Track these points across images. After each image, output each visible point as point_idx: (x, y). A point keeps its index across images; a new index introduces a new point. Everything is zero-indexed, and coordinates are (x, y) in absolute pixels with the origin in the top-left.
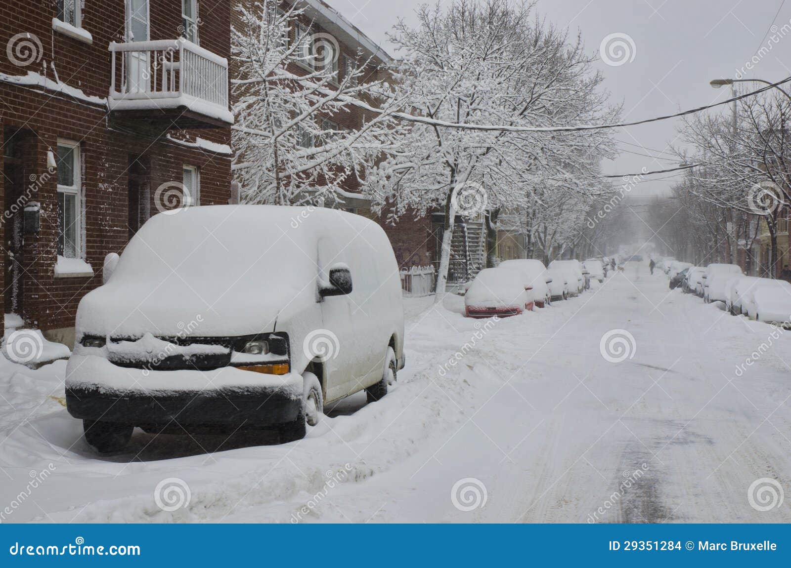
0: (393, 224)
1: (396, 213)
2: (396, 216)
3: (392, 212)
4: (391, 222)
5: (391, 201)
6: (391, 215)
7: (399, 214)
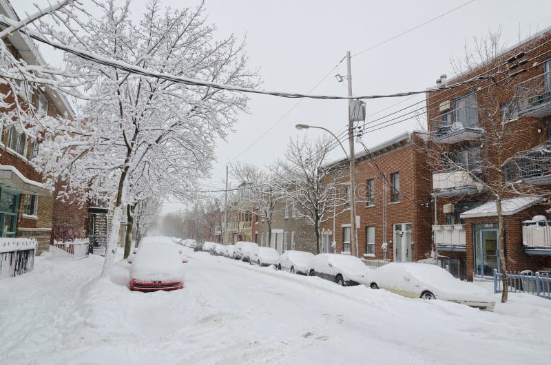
0: (63, 201)
1: (67, 192)
2: (66, 194)
3: (63, 189)
4: (61, 198)
5: (63, 179)
6: (62, 192)
7: (70, 192)
